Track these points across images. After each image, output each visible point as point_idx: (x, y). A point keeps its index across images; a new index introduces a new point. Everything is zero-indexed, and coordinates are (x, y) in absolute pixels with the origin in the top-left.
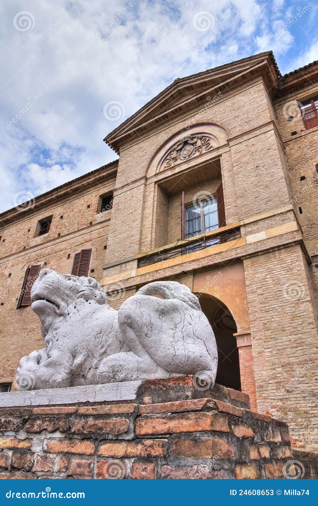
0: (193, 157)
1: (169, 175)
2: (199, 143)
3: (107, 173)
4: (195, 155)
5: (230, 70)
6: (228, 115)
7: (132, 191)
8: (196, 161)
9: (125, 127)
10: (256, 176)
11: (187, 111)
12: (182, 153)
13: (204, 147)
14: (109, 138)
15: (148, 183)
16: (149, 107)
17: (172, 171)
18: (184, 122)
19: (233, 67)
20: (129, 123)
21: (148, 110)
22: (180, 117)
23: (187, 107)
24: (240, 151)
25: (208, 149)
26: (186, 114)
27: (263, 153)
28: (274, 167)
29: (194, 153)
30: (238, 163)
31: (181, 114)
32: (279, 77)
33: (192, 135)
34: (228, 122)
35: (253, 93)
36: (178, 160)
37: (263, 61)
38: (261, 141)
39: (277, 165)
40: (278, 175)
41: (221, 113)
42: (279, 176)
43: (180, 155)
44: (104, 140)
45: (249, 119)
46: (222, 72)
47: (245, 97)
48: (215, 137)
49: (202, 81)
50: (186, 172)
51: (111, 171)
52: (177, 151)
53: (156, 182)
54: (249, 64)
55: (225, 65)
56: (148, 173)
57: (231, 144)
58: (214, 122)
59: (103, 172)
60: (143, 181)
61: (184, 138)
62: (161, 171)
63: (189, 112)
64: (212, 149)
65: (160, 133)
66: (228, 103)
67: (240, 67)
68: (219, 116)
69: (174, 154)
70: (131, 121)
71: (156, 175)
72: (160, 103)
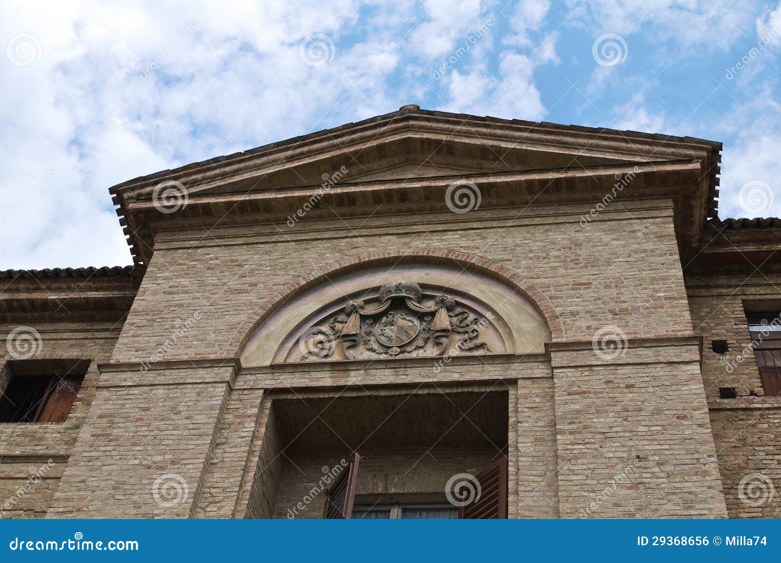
0: (414, 355)
1: (321, 384)
2: (443, 320)
3: (63, 296)
4: (421, 351)
5: (582, 146)
6: (554, 268)
7: (177, 392)
8: (425, 370)
9: (199, 176)
10: (634, 486)
11: (421, 211)
12: (377, 329)
13: (457, 337)
14: (133, 189)
15: (240, 383)
16: (298, 151)
17: (336, 374)
18: (406, 240)
19: (594, 142)
20: (217, 171)
21: (292, 156)
22: (394, 220)
23: (427, 198)
24: (584, 392)
25: (470, 349)
26: (417, 218)
27: (659, 423)
28: (695, 478)
29: (420, 342)
30: (574, 426)
31: (400, 213)
32: (709, 219)
33: (424, 286)
34: (553, 293)
35: (640, 234)
36: (361, 348)
37: (689, 160)
38: (656, 384)
39: (706, 473)
40: (708, 506)
41: (532, 255)
42: (710, 510)
43: (369, 333)
44: (112, 190)
45: (624, 306)
46: (558, 142)
47: (614, 236)
48: (499, 318)
49: (490, 143)
50: (382, 393)
51: (83, 295)
52: (363, 318)
53: (268, 392)
54: (649, 152)
55: (572, 127)
56: (246, 353)
57: (558, 359)
58: (507, 275)
59: (49, 289)
60: (226, 373)
61: (398, 288)
62: (293, 360)
63: (427, 216)
64: (480, 352)
65: (314, 243)
66: (560, 236)
67: (617, 150)
68: (524, 262)
69: (351, 325)
70: (228, 169)
71: (275, 368)
72: (338, 152)
